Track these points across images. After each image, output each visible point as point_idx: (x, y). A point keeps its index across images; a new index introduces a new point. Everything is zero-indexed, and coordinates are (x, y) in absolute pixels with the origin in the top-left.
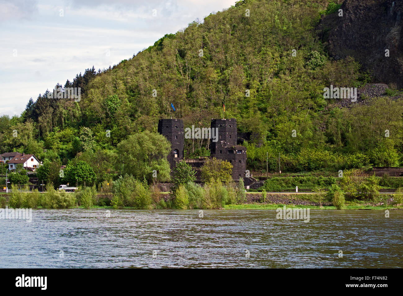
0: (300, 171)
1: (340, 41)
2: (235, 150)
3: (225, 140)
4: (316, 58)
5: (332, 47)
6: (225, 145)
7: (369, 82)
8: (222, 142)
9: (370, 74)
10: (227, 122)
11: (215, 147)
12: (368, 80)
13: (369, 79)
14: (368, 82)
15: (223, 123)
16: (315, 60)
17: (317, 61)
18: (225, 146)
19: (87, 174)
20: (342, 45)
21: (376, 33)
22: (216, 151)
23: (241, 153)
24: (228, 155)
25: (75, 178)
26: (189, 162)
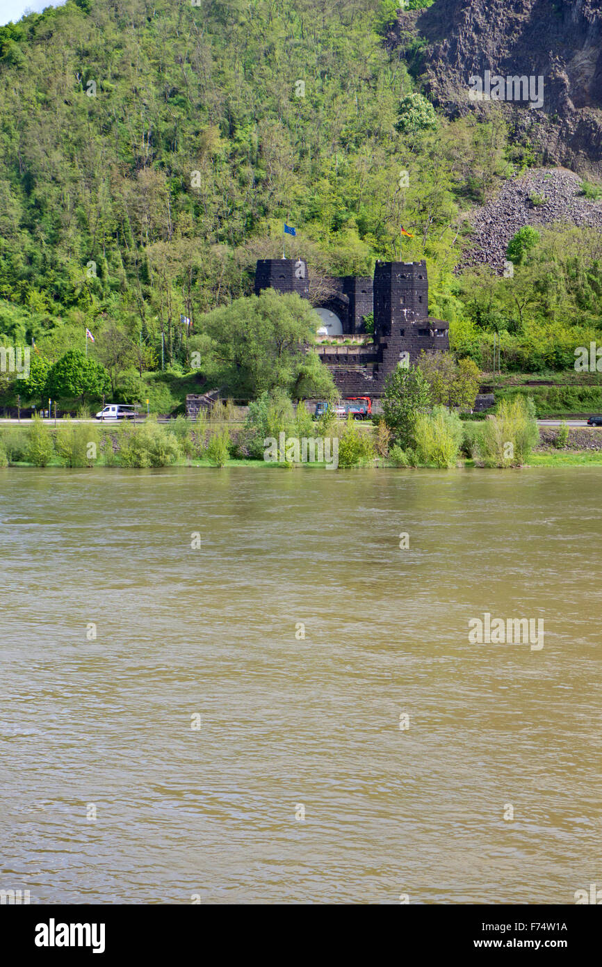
0: (538, 370)
1: (454, 72)
2: (433, 330)
3: (412, 307)
4: (418, 109)
5: (435, 85)
6: (412, 317)
7: (532, 165)
8: (405, 311)
9: (533, 147)
10: (415, 268)
11: (390, 322)
12: (529, 161)
13: (533, 158)
14: (529, 166)
15: (408, 271)
16: (418, 115)
17: (421, 115)
18: (413, 320)
19: (95, 376)
20: (457, 81)
21: (538, 59)
22: (393, 330)
23: (442, 335)
24: (420, 339)
25: (68, 387)
26: (326, 353)
